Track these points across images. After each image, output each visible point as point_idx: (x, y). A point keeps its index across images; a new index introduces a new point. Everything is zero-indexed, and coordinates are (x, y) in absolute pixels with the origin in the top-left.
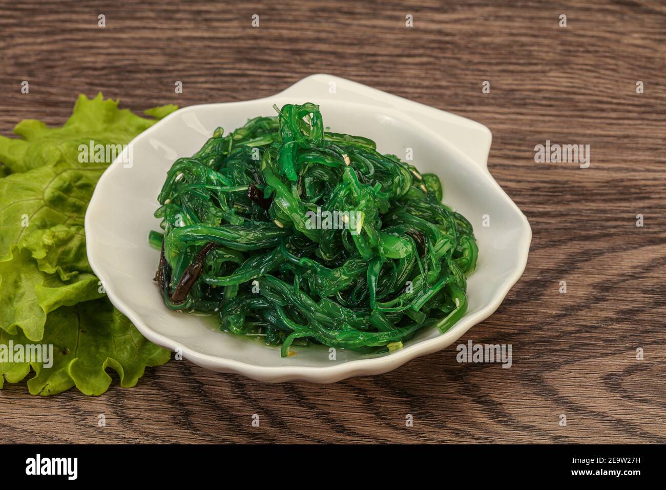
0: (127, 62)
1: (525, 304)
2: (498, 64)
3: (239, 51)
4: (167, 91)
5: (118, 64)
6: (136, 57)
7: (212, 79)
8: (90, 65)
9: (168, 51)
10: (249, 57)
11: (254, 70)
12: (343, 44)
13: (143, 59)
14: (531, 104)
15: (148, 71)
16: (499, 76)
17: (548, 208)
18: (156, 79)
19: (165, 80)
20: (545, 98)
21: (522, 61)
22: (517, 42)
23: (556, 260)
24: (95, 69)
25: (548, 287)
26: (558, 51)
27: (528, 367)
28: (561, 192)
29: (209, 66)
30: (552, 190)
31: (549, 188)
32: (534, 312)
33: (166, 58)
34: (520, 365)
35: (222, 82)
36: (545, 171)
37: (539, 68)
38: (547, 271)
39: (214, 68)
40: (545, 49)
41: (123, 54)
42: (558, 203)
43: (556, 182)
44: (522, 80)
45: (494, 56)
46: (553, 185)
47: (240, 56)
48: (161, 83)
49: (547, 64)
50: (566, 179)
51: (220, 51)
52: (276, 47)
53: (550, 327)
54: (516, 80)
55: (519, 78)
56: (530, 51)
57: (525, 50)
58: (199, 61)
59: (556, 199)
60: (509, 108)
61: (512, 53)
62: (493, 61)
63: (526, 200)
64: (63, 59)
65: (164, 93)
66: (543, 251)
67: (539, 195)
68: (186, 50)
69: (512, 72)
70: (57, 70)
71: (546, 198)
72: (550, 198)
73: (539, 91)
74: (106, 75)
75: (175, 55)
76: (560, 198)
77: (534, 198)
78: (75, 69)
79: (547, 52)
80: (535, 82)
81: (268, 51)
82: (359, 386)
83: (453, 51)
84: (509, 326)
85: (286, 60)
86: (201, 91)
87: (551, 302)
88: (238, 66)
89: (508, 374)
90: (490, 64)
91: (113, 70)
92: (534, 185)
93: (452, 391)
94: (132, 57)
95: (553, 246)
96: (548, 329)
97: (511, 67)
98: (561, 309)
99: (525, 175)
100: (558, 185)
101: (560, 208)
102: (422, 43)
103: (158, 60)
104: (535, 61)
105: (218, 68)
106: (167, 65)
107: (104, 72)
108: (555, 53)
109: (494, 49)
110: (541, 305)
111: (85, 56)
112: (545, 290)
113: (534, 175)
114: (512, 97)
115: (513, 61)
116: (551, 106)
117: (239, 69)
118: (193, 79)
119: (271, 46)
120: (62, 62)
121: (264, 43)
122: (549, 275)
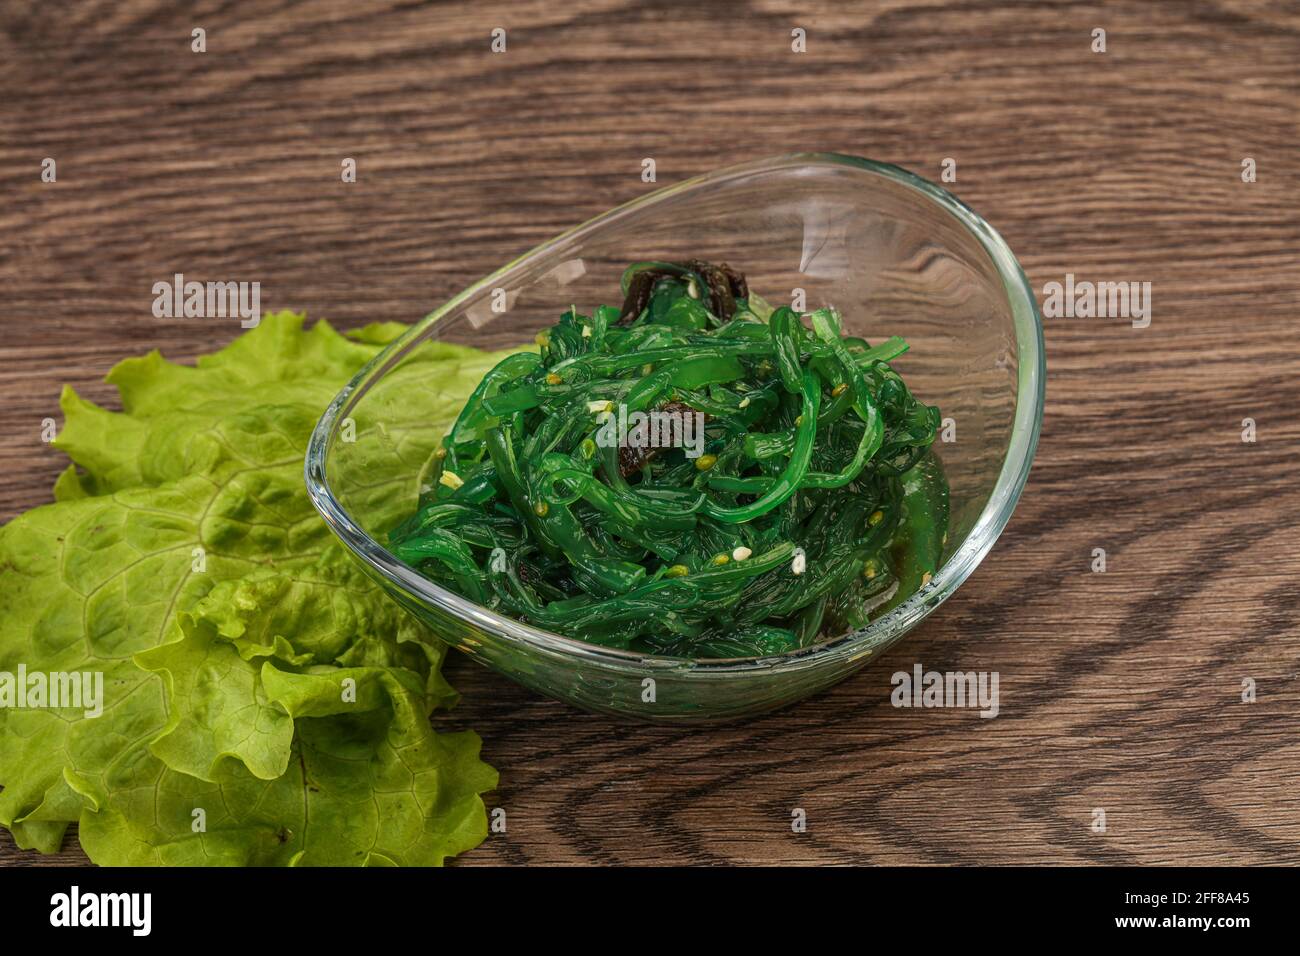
0: (273, 233)
1: (1140, 648)
2: (996, 166)
3: (488, 188)
4: (364, 284)
5: (257, 238)
6: (291, 221)
7: (447, 251)
8: (203, 245)
9: (350, 201)
10: (510, 198)
11: (525, 225)
12: (690, 154)
13: (304, 223)
14: (1076, 242)
15: (319, 247)
16: (1003, 191)
17: (1149, 450)
18: (338, 261)
19: (356, 263)
20: (1099, 227)
21: (1041, 156)
22: (1024, 117)
23: (1183, 555)
24: (215, 253)
25: (1178, 609)
26: (1106, 128)
27: (1170, 776)
28: (1167, 415)
29: (436, 225)
30: (1147, 413)
31: (1143, 409)
32: (1162, 664)
33: (350, 217)
34: (1155, 773)
35: (468, 256)
36: (1128, 376)
37: (1077, 166)
38: (1170, 577)
39: (448, 229)
40: (1082, 127)
41: (264, 217)
42: (1165, 437)
43: (1153, 396)
44: (1051, 195)
45: (985, 151)
46: (1150, 403)
47: (491, 199)
48: (350, 269)
49: (1091, 158)
50: (1171, 387)
51: (452, 191)
52: (560, 173)
53: (1194, 690)
54: (1037, 196)
55: (1042, 190)
56: (1053, 133)
57: (1044, 133)
58: (415, 216)
59: (1159, 431)
60: (1034, 254)
61: (1018, 141)
62: (986, 161)
63: (1103, 439)
64: (148, 237)
65: (359, 290)
66: (1154, 538)
67: (1125, 426)
68: (386, 196)
69: (1027, 179)
70: (141, 262)
71: (1140, 430)
72: (1148, 429)
73: (1086, 213)
74: (237, 263)
75: (366, 209)
76: (1167, 428)
77: (1118, 432)
78: (176, 256)
79: (1087, 133)
80: (1075, 197)
81: (546, 183)
82: (853, 849)
83: (904, 147)
84: (1118, 696)
85: (585, 197)
86: (431, 278)
87: (1189, 639)
88: (493, 219)
89: (1136, 794)
90: (982, 168)
91: (251, 252)
92: (1112, 407)
93: (1032, 838)
94: (281, 221)
95: (1172, 525)
96: (1195, 695)
97: (1023, 171)
98: (1212, 652)
99: (1092, 387)
100: (1158, 402)
101: (1172, 448)
102: (842, 137)
103: (335, 223)
104: (1066, 154)
105: (456, 228)
106: (354, 231)
107: (232, 258)
108: (1102, 133)
109: (984, 136)
110: (1170, 648)
111: (188, 229)
112: (1173, 616)
113: (1108, 386)
114: (1035, 231)
115: (1025, 157)
116: (1114, 242)
117: (497, 226)
118: (409, 256)
119: (550, 173)
120: (147, 245)
121: (534, 168)
122: (1175, 585)
